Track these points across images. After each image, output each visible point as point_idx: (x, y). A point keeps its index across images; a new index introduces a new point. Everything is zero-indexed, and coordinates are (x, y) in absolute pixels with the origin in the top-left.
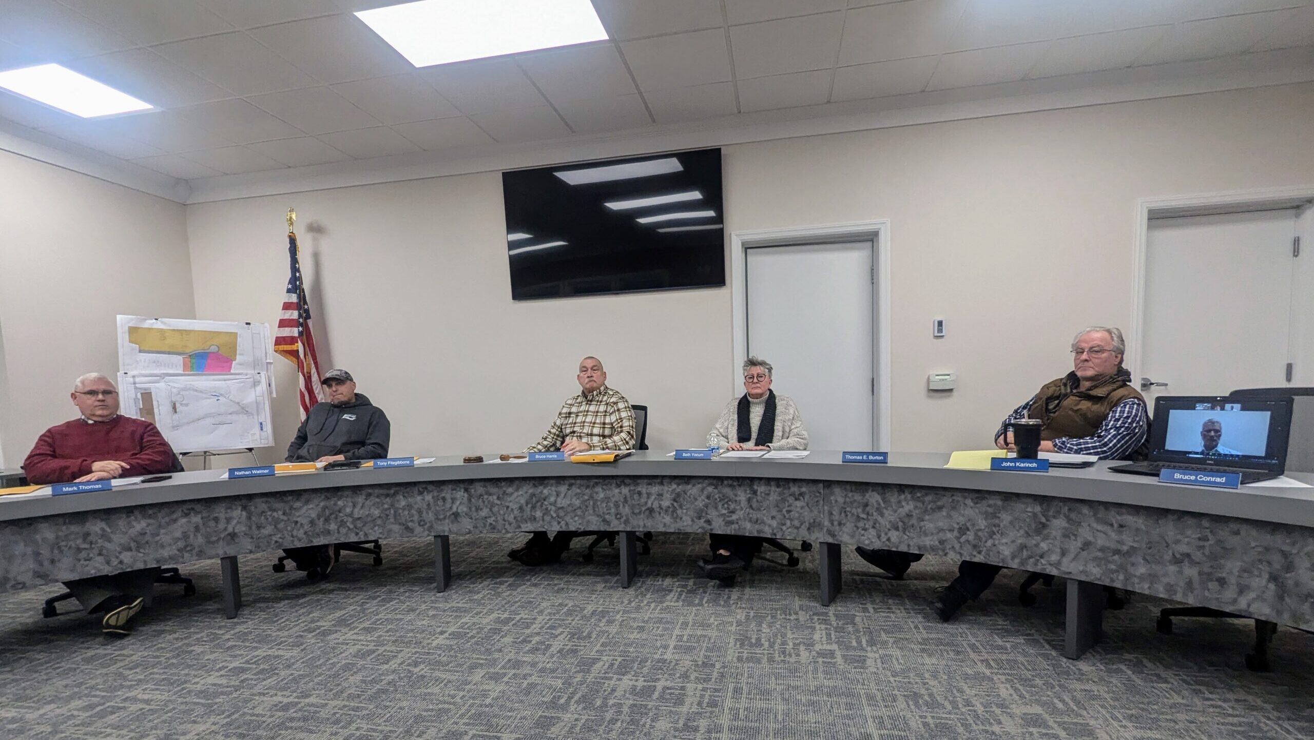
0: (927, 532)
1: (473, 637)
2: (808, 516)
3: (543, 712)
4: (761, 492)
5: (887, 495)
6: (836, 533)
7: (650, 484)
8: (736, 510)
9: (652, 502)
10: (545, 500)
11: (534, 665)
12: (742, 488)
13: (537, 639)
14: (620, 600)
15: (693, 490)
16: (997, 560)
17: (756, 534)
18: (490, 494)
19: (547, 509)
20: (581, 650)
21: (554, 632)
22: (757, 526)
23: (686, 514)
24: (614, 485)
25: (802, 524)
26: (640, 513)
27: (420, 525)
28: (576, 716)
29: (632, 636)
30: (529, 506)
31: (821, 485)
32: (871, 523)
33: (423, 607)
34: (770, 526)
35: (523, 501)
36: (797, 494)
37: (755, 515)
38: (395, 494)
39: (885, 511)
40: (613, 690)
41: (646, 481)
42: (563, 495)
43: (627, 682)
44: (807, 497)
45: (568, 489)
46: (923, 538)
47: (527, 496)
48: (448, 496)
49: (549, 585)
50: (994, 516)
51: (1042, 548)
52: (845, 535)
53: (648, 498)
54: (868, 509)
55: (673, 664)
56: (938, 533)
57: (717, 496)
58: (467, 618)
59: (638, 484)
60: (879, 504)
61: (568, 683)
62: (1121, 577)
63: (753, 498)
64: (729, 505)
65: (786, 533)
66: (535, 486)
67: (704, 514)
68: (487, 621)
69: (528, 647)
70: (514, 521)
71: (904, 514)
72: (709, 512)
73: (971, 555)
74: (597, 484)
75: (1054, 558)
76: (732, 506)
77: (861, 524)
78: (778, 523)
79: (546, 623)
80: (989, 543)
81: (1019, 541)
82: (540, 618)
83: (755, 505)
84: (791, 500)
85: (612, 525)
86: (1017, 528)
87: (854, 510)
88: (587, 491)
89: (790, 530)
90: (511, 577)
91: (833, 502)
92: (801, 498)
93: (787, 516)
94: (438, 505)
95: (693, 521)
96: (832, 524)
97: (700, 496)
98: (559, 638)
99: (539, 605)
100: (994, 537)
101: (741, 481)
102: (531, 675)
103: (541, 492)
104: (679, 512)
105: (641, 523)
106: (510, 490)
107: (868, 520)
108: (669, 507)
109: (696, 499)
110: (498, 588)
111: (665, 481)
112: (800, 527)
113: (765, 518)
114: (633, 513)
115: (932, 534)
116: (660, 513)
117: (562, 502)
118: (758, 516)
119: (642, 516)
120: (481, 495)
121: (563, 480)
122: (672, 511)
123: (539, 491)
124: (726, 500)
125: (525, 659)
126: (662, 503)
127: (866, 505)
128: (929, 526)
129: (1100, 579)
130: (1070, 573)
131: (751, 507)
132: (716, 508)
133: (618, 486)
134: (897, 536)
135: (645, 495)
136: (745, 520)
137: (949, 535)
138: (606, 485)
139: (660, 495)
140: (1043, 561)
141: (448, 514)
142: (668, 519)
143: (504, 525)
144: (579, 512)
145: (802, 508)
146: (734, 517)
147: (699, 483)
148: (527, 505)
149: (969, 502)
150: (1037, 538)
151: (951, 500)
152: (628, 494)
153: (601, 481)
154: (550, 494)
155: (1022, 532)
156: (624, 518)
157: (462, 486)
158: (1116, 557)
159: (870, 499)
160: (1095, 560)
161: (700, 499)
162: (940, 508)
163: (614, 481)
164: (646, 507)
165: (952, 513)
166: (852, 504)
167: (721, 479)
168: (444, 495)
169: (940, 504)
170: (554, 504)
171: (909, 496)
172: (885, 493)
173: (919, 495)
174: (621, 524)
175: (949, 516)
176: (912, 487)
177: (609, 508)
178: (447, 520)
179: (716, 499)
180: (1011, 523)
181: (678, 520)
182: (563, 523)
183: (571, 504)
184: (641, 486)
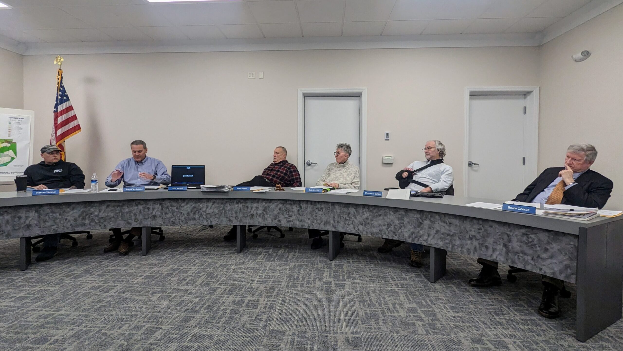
1: (157, 278)
2: (324, 218)
3: (187, 314)
4: (304, 207)
6: (336, 226)
7: (252, 203)
8: (292, 215)
9: (253, 211)
10: (200, 210)
11: (186, 291)
12: (295, 205)
13: (190, 278)
14: (235, 259)
15: (273, 206)
16: (403, 239)
17: (301, 227)
18: (172, 206)
19: (201, 214)
20: (211, 283)
21: (199, 275)
22: (301, 223)
23: (269, 217)
24: (235, 203)
25: (321, 222)
26: (247, 217)
27: (135, 221)
28: (203, 315)
29: (238, 276)
30: (193, 212)
31: (330, 204)
32: (351, 222)
33: (133, 263)
34: (307, 223)
35: (189, 210)
36: (319, 208)
37: (300, 218)
38: (122, 206)
39: (357, 216)
40: (224, 303)
41: (250, 201)
42: (210, 207)
43: (231, 298)
44: (324, 209)
45: (212, 205)
46: (373, 229)
47: (191, 208)
48: (151, 207)
49: (200, 252)
50: (402, 219)
51: (421, 233)
52: (340, 227)
53: (251, 209)
54: (350, 215)
55: (255, 289)
56: (379, 226)
57: (283, 209)
58: (156, 268)
59: (247, 203)
60: (355, 213)
61: (201, 299)
62: (451, 246)
63: (300, 210)
64: (289, 213)
65: (315, 226)
66: (196, 203)
67: (277, 217)
68: (165, 270)
69: (185, 282)
70: (184, 220)
71: (365, 218)
72: (280, 216)
73: (392, 236)
74: (226, 202)
75: (425, 238)
76: (291, 213)
77: (347, 222)
78: (311, 222)
79: (196, 271)
81: (412, 230)
82: (193, 268)
83: (301, 213)
84: (317, 211)
85: (233, 222)
86: (411, 224)
87: (344, 216)
88: (222, 205)
89: (316, 225)
90: (182, 248)
91: (335, 212)
92: (321, 210)
93: (315, 218)
94: (145, 211)
95: (272, 221)
96: (335, 223)
98: (201, 278)
99: (194, 261)
100: (402, 228)
101: (295, 201)
102: (183, 296)
103: (199, 206)
104: (266, 216)
105: (247, 221)
106: (183, 205)
107: (350, 220)
108: (261, 214)
109: (274, 210)
110: (175, 253)
111: (260, 201)
112: (320, 224)
113: (305, 219)
114: (244, 217)
115: (376, 227)
116: (257, 217)
117: (209, 211)
118: (302, 218)
119: (248, 218)
120: (168, 207)
121: (210, 200)
122: (263, 216)
123: (198, 205)
124: (287, 210)
125: (182, 288)
126: (258, 212)
127: (349, 214)
128: (375, 223)
129: (443, 247)
130: (431, 244)
131: (299, 214)
132: (283, 214)
133: (237, 203)
134: (362, 228)
135: (250, 208)
136: (296, 220)
137: (383, 227)
138: (231, 203)
139: (257, 208)
140: (421, 239)
141: (150, 216)
142: (260, 220)
143: (179, 222)
144: (217, 216)
145: (322, 215)
146: (291, 219)
148: (191, 212)
149: (392, 213)
150: (419, 229)
151: (384, 212)
152: (242, 207)
153: (229, 201)
154: (203, 207)
155: (413, 226)
156: (239, 219)
157: (158, 202)
158: (449, 237)
159: (351, 211)
160: (440, 238)
161: (276, 210)
162: (380, 215)
163: (235, 201)
164: (250, 214)
165: (385, 218)
166: (343, 213)
167: (286, 201)
168: (149, 206)
169: (380, 213)
170: (205, 212)
171: (367, 210)
172: (357, 208)
173: (371, 209)
174: (237, 222)
175: (383, 219)
176: (368, 206)
177: (232, 214)
178: (149, 219)
179: (283, 210)
180: (409, 222)
181: (265, 220)
182: (209, 221)
183: (213, 212)
184: (248, 203)
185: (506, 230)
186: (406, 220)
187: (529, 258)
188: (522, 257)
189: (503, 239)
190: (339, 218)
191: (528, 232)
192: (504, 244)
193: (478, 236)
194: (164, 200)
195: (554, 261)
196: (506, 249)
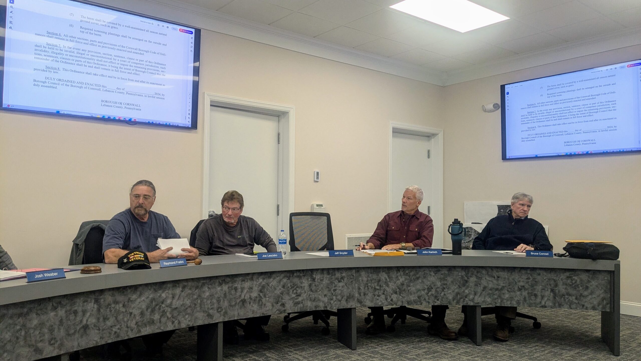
0: (412, 292)
2: (346, 292)
4: (318, 279)
5: (391, 274)
6: (362, 301)
7: (243, 281)
8: (302, 293)
9: (245, 295)
10: (162, 303)
12: (306, 277)
15: (273, 282)
17: (314, 309)
18: (116, 302)
19: (164, 311)
22: (314, 304)
23: (269, 301)
24: (217, 284)
25: (342, 298)
26: (235, 305)
30: (149, 310)
31: (354, 271)
32: (382, 292)
34: (323, 302)
35: (144, 307)
36: (339, 278)
37: (313, 296)
39: (389, 283)
41: (241, 278)
42: (177, 297)
44: (345, 279)
45: (182, 291)
46: (410, 297)
47: (148, 301)
50: (444, 279)
51: (466, 293)
53: (242, 292)
54: (380, 283)
56: (417, 292)
57: (289, 285)
59: (235, 282)
60: (386, 280)
62: (499, 301)
63: (313, 283)
64: (297, 290)
65: (334, 305)
67: (280, 299)
71: (400, 283)
72: (283, 297)
74: (204, 284)
75: (471, 297)
77: (377, 293)
78: (328, 299)
80: (442, 294)
81: (456, 291)
83: (314, 288)
84: (336, 282)
85: (214, 318)
86: (455, 284)
87: (373, 285)
88: (197, 290)
89: (335, 303)
91: (361, 281)
92: (342, 280)
93: (334, 293)
94: (69, 320)
95: (272, 305)
96: (360, 295)
97: (278, 286)
100: (445, 290)
101: (305, 272)
104: (264, 300)
105: (236, 313)
106: (134, 297)
107: (380, 290)
108: (256, 297)
109: (275, 289)
111: (255, 277)
112: (341, 300)
113: (320, 297)
114: (231, 306)
115: (414, 293)
116: (250, 303)
117: (177, 303)
118: (316, 296)
119: (237, 307)
120: (109, 304)
121: (179, 284)
122: (259, 301)
123: (159, 295)
124: (294, 286)
126: (252, 294)
127: (379, 281)
128: (413, 289)
130: (478, 303)
131: (311, 290)
132: (288, 294)
133: (220, 284)
135: (240, 290)
136: (307, 300)
137: (423, 292)
138: (211, 284)
139: (251, 288)
140: (467, 299)
141: (78, 328)
142: (255, 307)
144: (189, 311)
145: (343, 287)
147: (277, 277)
148: (147, 310)
149: (432, 274)
150: (464, 288)
151: (423, 273)
152: (227, 290)
153: (208, 281)
154: (167, 297)
155: (457, 286)
156: (224, 311)
157: (93, 296)
158: (497, 292)
159: (381, 277)
160: (488, 295)
161: (278, 289)
162: (418, 278)
163: (218, 280)
164: (240, 300)
165: (424, 280)
166: (371, 281)
167: (291, 272)
168: (76, 308)
169: (418, 276)
170: (170, 306)
171: (402, 273)
172: (389, 273)
173: (407, 272)
174: (221, 316)
175: (423, 282)
176: (404, 267)
177: (212, 304)
178: (77, 335)
179: (288, 287)
180: (452, 282)
181: (263, 307)
182: (176, 322)
183: (183, 304)
184: (237, 283)
185: (552, 276)
186: (450, 279)
187: (574, 298)
188: (568, 298)
189: (550, 285)
190: (366, 288)
191: (572, 274)
192: (551, 289)
193: (527, 286)
194: (102, 292)
195: (594, 296)
196: (553, 293)
